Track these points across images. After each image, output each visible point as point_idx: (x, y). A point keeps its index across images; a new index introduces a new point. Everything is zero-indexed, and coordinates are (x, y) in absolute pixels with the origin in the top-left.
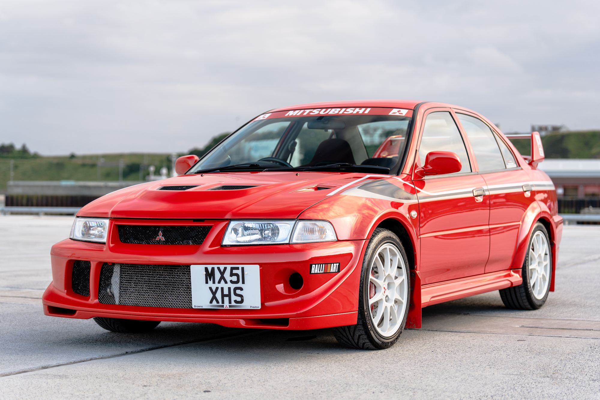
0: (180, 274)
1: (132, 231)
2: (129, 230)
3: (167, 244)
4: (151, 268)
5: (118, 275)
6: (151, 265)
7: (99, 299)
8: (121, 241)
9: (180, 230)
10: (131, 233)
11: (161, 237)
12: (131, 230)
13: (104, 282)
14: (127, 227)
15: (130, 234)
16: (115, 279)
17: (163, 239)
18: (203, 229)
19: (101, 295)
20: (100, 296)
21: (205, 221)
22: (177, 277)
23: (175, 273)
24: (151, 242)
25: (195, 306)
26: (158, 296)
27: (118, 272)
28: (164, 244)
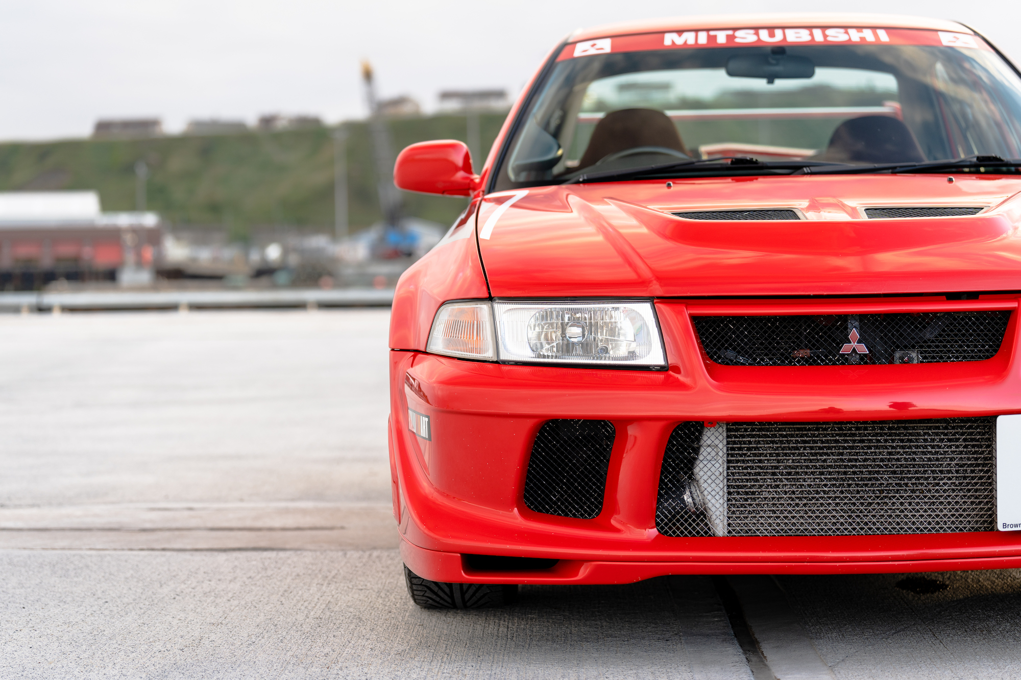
0: (942, 440)
1: (749, 332)
2: (738, 329)
3: (874, 363)
4: (850, 429)
5: (721, 454)
6: (850, 423)
7: (657, 524)
8: (716, 360)
9: (912, 324)
10: (746, 336)
11: (855, 345)
12: (746, 329)
13: (674, 477)
14: (730, 322)
15: (742, 340)
16: (709, 465)
17: (863, 349)
18: (977, 319)
19: (663, 513)
20: (658, 516)
21: (980, 296)
22: (930, 450)
23: (926, 440)
24: (822, 361)
25: (1005, 525)
26: (870, 504)
27: (721, 446)
28: (866, 363)
